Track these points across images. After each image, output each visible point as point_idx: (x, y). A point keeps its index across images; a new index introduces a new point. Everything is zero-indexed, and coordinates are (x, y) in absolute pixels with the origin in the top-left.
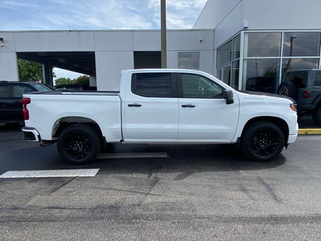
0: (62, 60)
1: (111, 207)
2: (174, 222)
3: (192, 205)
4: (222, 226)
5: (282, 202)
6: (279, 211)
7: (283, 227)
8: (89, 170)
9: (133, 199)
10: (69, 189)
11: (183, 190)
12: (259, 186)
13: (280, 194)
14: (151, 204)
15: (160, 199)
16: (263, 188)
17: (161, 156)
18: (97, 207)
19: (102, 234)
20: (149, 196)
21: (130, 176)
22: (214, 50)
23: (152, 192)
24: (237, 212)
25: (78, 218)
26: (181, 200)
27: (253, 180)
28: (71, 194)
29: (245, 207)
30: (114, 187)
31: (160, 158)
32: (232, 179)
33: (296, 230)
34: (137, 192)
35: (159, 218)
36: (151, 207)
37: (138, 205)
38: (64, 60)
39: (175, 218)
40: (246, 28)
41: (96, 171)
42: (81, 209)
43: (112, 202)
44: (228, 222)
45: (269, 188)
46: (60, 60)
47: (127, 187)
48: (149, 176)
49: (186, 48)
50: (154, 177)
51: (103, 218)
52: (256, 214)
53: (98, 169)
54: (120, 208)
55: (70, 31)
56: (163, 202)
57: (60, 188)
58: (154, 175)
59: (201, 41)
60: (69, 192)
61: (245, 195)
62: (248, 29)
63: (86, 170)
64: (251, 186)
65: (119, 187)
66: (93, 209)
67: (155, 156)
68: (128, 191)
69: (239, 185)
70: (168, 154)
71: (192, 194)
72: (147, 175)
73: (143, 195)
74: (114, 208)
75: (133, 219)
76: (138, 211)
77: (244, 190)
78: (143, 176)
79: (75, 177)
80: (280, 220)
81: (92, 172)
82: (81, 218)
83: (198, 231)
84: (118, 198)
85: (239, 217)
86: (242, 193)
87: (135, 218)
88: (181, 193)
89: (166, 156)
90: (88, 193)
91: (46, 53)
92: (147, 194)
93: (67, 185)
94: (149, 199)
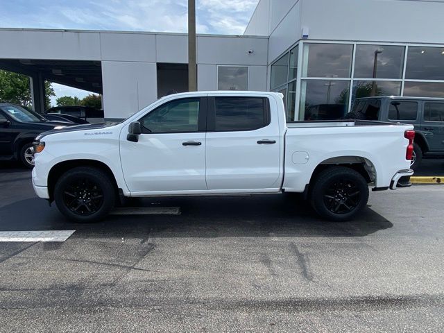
0: (58, 72)
1: (73, 287)
2: (154, 310)
3: (187, 284)
4: (219, 315)
5: (311, 280)
6: (304, 291)
7: (302, 315)
8: (60, 232)
9: (107, 275)
10: (20, 261)
11: (184, 262)
12: (289, 255)
13: (313, 267)
14: (130, 283)
15: (147, 276)
16: (293, 259)
17: (170, 213)
18: (52, 287)
19: (43, 328)
20: (133, 270)
21: (115, 241)
22: (268, 66)
23: (138, 266)
24: (247, 293)
25: (18, 305)
26: (176, 276)
27: (283, 247)
28: (20, 267)
29: (259, 287)
30: (87, 258)
31: (168, 215)
32: (255, 246)
33: (316, 320)
34: (118, 265)
35: (135, 304)
36: (129, 287)
37: (111, 285)
38: (60, 71)
39: (158, 303)
40: (305, 37)
41: (69, 233)
42: (27, 290)
43: (75, 281)
44: (229, 309)
45: (301, 259)
46: (55, 72)
47: (105, 258)
48: (142, 243)
49: (228, 62)
50: (149, 244)
51: (54, 303)
52: (271, 297)
53: (73, 231)
54: (84, 289)
55: (66, 31)
56: (148, 281)
57: (7, 258)
58: (150, 240)
59: (250, 52)
60: (19, 264)
61: (266, 269)
62: (308, 38)
63: (55, 232)
64: (277, 255)
65: (94, 258)
66: (43, 291)
67: (160, 213)
68: (104, 264)
69: (262, 254)
70: (181, 210)
71: (194, 268)
72: (140, 240)
73: (125, 270)
74: (76, 289)
75: (96, 306)
76: (109, 293)
77: (266, 261)
78: (133, 242)
79: (36, 243)
80: (301, 306)
81: (63, 236)
82: (23, 303)
83: (182, 323)
84: (85, 274)
85: (247, 301)
86: (262, 265)
87: (101, 304)
88: (179, 267)
89: (176, 213)
90: (46, 266)
91: (32, 61)
92: (130, 268)
93: (20, 255)
94: (131, 276)
